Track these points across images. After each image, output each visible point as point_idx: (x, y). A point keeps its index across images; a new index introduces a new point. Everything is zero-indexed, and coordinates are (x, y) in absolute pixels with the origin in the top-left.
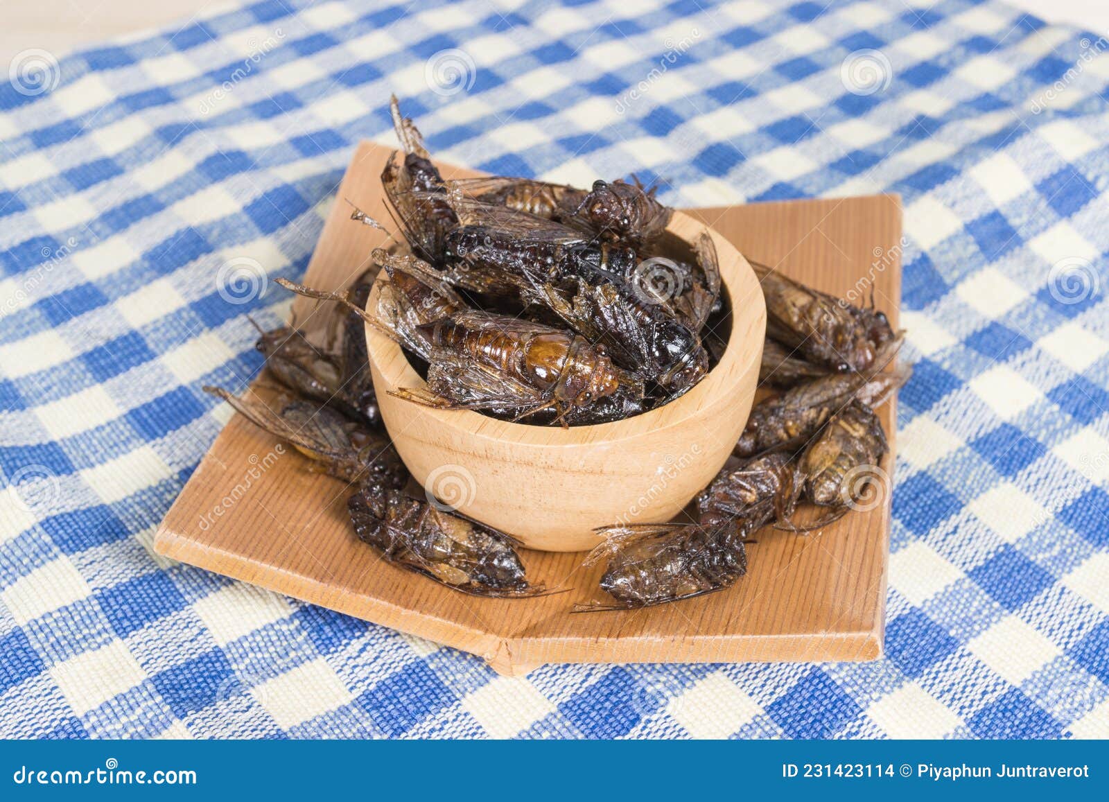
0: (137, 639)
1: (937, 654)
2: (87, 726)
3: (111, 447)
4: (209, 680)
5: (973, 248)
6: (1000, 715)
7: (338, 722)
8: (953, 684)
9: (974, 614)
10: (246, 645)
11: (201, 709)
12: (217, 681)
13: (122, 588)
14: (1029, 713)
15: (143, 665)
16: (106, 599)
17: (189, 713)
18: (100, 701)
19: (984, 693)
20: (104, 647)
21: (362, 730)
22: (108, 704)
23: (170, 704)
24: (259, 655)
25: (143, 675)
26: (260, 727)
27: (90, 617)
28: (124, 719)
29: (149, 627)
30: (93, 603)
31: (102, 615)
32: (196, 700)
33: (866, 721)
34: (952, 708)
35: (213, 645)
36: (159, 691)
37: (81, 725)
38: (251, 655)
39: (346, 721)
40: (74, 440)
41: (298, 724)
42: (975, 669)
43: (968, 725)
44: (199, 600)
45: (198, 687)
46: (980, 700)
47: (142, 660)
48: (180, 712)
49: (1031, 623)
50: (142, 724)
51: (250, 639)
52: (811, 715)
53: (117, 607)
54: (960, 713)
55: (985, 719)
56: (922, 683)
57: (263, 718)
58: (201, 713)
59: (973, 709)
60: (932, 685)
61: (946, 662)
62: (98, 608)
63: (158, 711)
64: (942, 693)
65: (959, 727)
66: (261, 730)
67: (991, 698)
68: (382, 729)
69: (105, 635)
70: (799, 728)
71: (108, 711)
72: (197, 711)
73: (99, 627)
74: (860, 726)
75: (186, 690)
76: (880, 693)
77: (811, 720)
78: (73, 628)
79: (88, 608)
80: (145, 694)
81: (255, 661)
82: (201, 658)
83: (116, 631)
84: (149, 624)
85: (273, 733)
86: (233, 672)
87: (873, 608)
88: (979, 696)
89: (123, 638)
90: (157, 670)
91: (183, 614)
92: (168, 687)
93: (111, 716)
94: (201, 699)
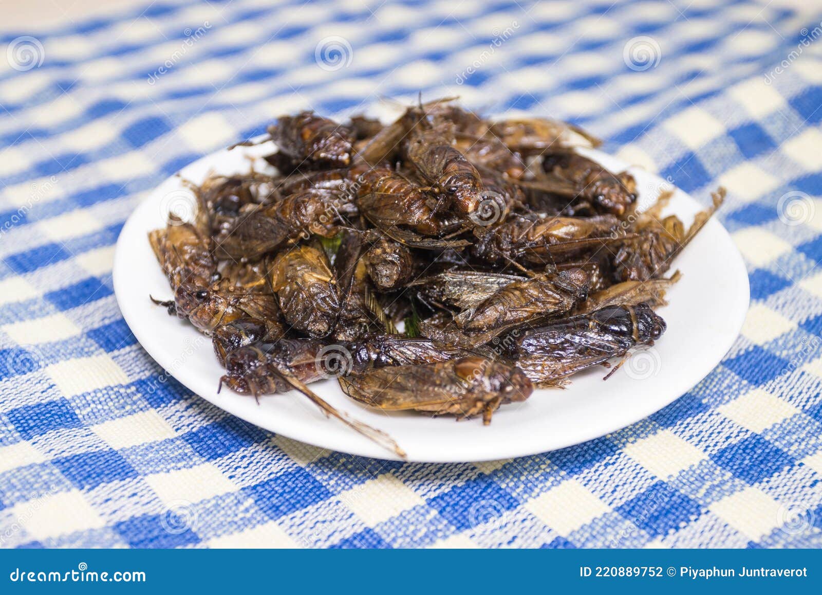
1: (689, 412)
6: (740, 451)
8: (701, 432)
9: (725, 388)
10: (88, 398)
14: (767, 451)
19: (727, 438)
24: (100, 407)
33: (622, 455)
34: (698, 447)
38: (93, 406)
42: (721, 423)
43: (712, 459)
46: (724, 442)
51: (93, 394)
52: (575, 452)
54: (705, 450)
55: (726, 454)
56: (674, 431)
59: (717, 448)
60: (683, 432)
61: (696, 418)
64: (691, 437)
65: (704, 460)
67: (733, 441)
70: (565, 460)
74: (617, 459)
76: (636, 438)
77: (575, 455)
81: (95, 410)
88: (724, 439)
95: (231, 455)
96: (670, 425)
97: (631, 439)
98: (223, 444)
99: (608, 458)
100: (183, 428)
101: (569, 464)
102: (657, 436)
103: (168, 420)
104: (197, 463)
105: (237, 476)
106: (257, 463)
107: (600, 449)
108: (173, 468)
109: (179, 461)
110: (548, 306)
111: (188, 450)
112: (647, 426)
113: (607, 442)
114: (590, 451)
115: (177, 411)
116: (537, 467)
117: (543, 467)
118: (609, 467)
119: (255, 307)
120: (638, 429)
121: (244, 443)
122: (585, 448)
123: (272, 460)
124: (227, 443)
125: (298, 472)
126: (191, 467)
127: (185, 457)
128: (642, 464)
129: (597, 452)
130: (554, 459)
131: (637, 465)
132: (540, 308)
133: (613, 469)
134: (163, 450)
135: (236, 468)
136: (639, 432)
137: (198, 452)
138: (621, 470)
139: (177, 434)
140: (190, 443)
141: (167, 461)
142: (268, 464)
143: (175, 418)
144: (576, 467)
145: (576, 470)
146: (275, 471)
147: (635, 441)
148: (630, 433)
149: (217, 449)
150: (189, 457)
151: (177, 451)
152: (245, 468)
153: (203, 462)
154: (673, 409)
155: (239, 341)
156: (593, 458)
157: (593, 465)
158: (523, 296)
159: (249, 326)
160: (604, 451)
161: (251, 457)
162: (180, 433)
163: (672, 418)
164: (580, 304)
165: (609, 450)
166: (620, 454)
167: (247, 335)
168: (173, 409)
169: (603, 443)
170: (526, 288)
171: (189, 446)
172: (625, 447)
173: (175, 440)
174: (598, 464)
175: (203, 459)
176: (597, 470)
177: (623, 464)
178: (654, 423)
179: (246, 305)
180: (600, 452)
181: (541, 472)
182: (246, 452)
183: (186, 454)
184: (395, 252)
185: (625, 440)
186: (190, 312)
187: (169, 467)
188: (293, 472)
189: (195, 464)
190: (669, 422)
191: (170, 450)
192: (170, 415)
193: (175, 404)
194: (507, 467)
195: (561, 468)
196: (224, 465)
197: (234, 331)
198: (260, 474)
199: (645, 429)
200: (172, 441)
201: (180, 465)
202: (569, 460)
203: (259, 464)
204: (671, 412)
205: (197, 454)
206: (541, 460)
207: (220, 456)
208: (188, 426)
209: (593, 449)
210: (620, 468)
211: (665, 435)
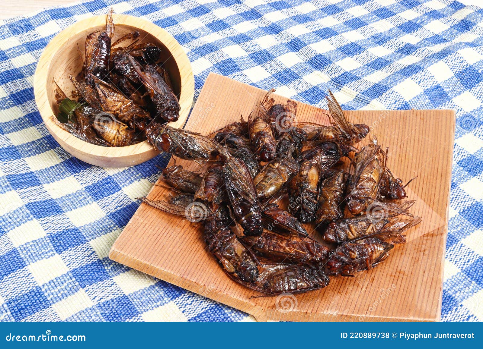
0: (65, 255)
2: (43, 290)
3: (57, 176)
4: (96, 273)
5: (428, 101)
7: (149, 292)
11: (92, 285)
12: (99, 273)
13: (59, 234)
15: (67, 265)
16: (53, 237)
17: (86, 286)
18: (50, 279)
20: (51, 257)
21: (159, 295)
22: (53, 281)
23: (78, 282)
25: (68, 269)
26: (116, 293)
27: (45, 245)
28: (59, 288)
29: (70, 250)
30: (47, 239)
31: (50, 244)
32: (89, 280)
35: (97, 258)
36: (74, 276)
37: (41, 289)
39: (153, 292)
40: (41, 171)
41: (132, 293)
44: (92, 240)
45: (91, 275)
47: (68, 263)
48: (83, 285)
49: (447, 258)
50: (66, 289)
53: (57, 241)
57: (118, 290)
58: (91, 286)
62: (49, 241)
63: (74, 285)
66: (117, 295)
68: (168, 296)
69: (52, 253)
71: (52, 284)
72: (90, 285)
73: (49, 249)
75: (85, 276)
78: (38, 249)
79: (45, 241)
80: (68, 277)
82: (92, 264)
83: (57, 251)
84: (70, 249)
85: (121, 296)
86: (106, 270)
87: (436, 307)
89: (59, 254)
90: (73, 268)
91: (85, 245)
92: (78, 275)
93: (54, 286)
94: (92, 280)
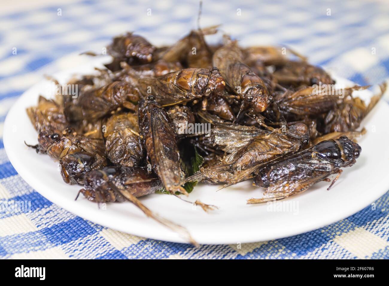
95: (72, 242)
96: (362, 225)
97: (338, 233)
98: (67, 235)
99: (324, 245)
100: (42, 225)
101: (298, 249)
102: (355, 231)
103: (33, 221)
104: (49, 247)
105: (75, 256)
106: (89, 247)
107: (318, 239)
108: (32, 250)
109: (37, 245)
110: (285, 149)
111: (44, 239)
112: (348, 225)
113: (322, 235)
114: (311, 241)
115: (39, 215)
116: (276, 251)
117: (280, 250)
118: (325, 251)
119: (90, 147)
120: (342, 227)
121: (81, 235)
122: (315, 234)
123: (99, 246)
124: (70, 235)
125: (116, 253)
126: (44, 250)
127: (41, 243)
128: (347, 249)
129: (316, 241)
130: (287, 246)
131: (344, 249)
132: (279, 151)
133: (328, 252)
134: (27, 239)
135: (75, 251)
136: (343, 228)
137: (50, 240)
138: (333, 252)
139: (37, 229)
140: (46, 235)
141: (28, 245)
142: (96, 248)
143: (37, 219)
144: (302, 251)
145: (303, 253)
146: (101, 253)
147: (341, 234)
148: (337, 229)
149: (63, 239)
150: (44, 244)
151: (36, 239)
152: (81, 250)
153: (53, 247)
154: (364, 215)
155: (76, 165)
156: (314, 245)
157: (314, 250)
158: (267, 144)
159: (84, 156)
160: (321, 241)
161: (85, 243)
162: (40, 228)
163: (363, 220)
164: (304, 146)
165: (324, 240)
166: (331, 242)
167: (82, 162)
168: (37, 214)
169: (320, 236)
170: (269, 139)
171: (45, 236)
172: (335, 238)
173: (35, 233)
174: (317, 249)
175: (53, 245)
176: (316, 253)
177: (334, 248)
178: (352, 223)
179: (84, 145)
180: (318, 241)
181: (279, 254)
182: (82, 241)
183: (42, 242)
184: (184, 112)
185: (334, 233)
186: (47, 148)
187: (29, 249)
188: (113, 254)
189: (47, 248)
190: (362, 223)
191: (32, 239)
192: (34, 217)
193: (38, 211)
194: (256, 251)
195: (293, 251)
196: (67, 248)
197: (73, 159)
198: (90, 255)
199: (347, 227)
200: (34, 233)
201: (37, 248)
202: (297, 246)
203: (90, 248)
204: (362, 217)
205: (49, 241)
206: (279, 246)
207: (64, 243)
208: (46, 224)
209: (313, 239)
210: (332, 251)
211: (361, 230)
